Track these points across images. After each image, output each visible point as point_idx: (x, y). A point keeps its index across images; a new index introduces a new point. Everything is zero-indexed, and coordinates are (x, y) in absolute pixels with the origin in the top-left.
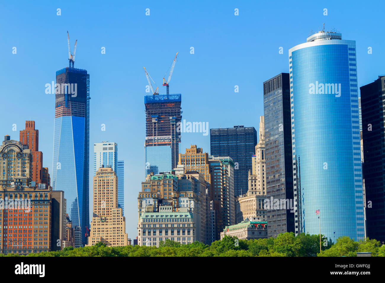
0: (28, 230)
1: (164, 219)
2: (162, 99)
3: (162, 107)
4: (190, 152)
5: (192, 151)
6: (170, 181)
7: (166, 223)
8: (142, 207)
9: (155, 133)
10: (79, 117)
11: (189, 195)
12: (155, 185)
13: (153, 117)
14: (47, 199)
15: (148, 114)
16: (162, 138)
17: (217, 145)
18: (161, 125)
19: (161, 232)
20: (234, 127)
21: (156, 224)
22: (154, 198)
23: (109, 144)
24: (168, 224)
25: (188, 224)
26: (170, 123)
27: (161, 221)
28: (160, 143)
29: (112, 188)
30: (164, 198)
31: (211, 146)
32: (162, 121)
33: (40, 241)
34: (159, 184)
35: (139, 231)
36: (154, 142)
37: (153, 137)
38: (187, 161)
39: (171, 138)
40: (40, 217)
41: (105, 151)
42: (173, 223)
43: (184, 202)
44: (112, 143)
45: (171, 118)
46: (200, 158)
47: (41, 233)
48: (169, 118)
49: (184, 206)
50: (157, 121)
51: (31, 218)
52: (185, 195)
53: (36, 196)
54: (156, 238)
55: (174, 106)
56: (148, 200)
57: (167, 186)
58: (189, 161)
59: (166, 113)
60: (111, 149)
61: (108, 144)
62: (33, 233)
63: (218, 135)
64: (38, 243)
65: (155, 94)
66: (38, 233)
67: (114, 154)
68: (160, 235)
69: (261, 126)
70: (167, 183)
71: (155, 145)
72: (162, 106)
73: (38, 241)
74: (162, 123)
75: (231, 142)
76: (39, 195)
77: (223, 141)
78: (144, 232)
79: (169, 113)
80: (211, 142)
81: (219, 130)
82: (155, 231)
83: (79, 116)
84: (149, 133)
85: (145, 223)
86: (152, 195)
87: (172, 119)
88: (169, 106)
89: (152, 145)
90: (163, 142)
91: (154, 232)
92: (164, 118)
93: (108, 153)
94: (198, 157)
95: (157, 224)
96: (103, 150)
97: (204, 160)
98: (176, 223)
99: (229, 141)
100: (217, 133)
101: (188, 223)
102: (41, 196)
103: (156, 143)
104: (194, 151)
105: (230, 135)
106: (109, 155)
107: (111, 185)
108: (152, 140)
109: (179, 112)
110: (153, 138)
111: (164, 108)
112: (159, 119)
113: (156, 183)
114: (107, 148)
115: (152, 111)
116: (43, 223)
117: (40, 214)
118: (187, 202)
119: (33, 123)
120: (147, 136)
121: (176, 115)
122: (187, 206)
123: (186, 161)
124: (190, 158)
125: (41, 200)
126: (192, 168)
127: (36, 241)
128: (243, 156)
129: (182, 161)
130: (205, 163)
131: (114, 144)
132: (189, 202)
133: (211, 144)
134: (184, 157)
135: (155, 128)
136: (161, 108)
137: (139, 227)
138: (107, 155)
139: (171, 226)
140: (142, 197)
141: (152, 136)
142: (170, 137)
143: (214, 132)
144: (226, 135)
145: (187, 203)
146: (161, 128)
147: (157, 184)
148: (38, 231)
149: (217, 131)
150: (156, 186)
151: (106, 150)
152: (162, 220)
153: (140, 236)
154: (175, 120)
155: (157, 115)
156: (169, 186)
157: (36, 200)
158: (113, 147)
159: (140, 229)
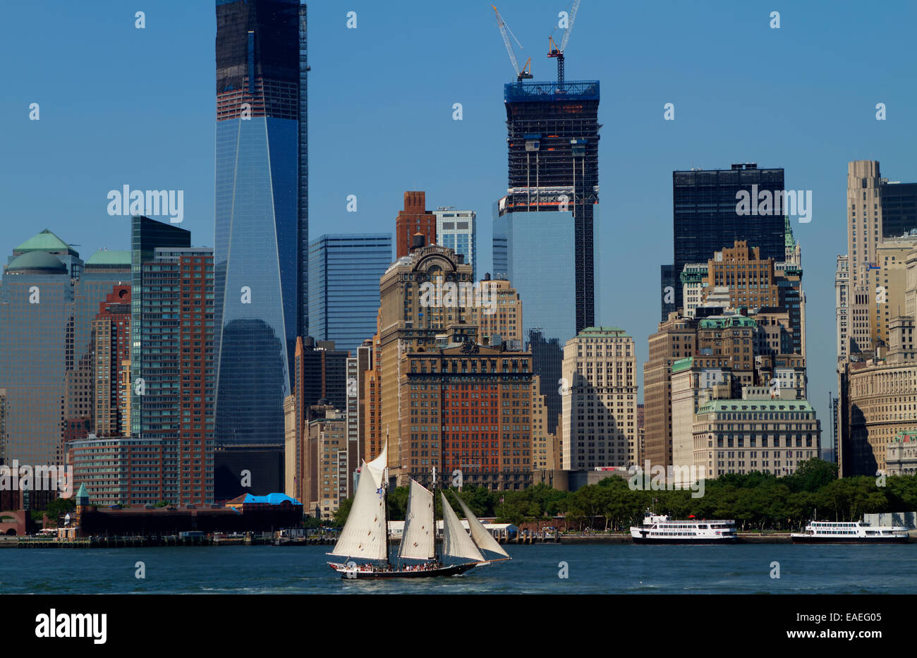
0: (490, 433)
1: (758, 414)
2: (552, 93)
3: (550, 113)
4: (732, 256)
5: (739, 255)
6: (746, 331)
7: (763, 421)
8: (700, 386)
9: (533, 179)
10: (285, 119)
11: (796, 362)
12: (710, 340)
13: (530, 140)
14: (527, 372)
15: (515, 130)
16: (550, 192)
17: (690, 212)
18: (549, 160)
19: (753, 440)
20: (733, 166)
21: (743, 425)
22: (723, 369)
23: (458, 215)
24: (767, 424)
25: (807, 424)
26: (570, 153)
27: (753, 418)
28: (544, 204)
29: (514, 328)
30: (734, 366)
31: (675, 215)
32: (550, 150)
33: (514, 457)
34: (719, 336)
35: (710, 437)
36: (530, 202)
37: (526, 190)
38: (728, 277)
39: (573, 192)
40: (514, 408)
41: (449, 232)
42: (766, 421)
43: (785, 377)
44: (467, 212)
45: (574, 142)
46: (758, 270)
47: (517, 440)
48: (568, 141)
49: (785, 386)
50: (537, 149)
51: (496, 411)
52: (787, 363)
53: (505, 366)
54: (743, 453)
55: (581, 112)
56: (711, 372)
57: (741, 341)
58: (733, 277)
59: (560, 128)
60: (463, 226)
61: (456, 215)
62: (500, 440)
63: (692, 188)
64: (511, 462)
65: (523, 76)
66: (511, 440)
67: (470, 238)
68: (751, 446)
69: (852, 185)
70: (741, 335)
71: (533, 209)
72: (550, 110)
73: (512, 458)
74: (550, 153)
75: (727, 205)
76: (510, 364)
77: (705, 202)
78: (720, 441)
79: (569, 128)
80: (675, 203)
81: (697, 175)
82: (741, 437)
83: (283, 117)
84: (516, 179)
85: (721, 421)
86: (719, 361)
87: (577, 144)
88: (570, 112)
89: (524, 209)
90: (552, 201)
91: (741, 440)
92: (555, 141)
93: (456, 236)
94: (752, 269)
95: (746, 424)
96: (444, 228)
97: (766, 276)
98: (784, 421)
99: (721, 202)
100: (691, 183)
101: (807, 421)
102: (515, 365)
103: (536, 204)
104: (743, 255)
105: (723, 187)
106: (459, 241)
107: (510, 322)
108: (525, 195)
109: (595, 127)
110: (528, 192)
111: (557, 116)
112: (543, 144)
113: (713, 334)
114: (453, 224)
115: (525, 123)
116: (521, 420)
117: (514, 402)
118: (791, 377)
119: (418, 197)
120: (511, 185)
121: (585, 135)
122: (792, 385)
123: (725, 278)
124: (736, 270)
125: (515, 374)
126: (739, 292)
127: (507, 457)
128: (756, 239)
129: (717, 277)
130: (770, 281)
131: (470, 215)
132: (795, 377)
133: (675, 209)
134: (721, 268)
135: (533, 167)
136: (549, 117)
137: (710, 429)
138: (453, 241)
139: (775, 427)
140: (699, 366)
141: (525, 185)
142: (571, 190)
143: (683, 178)
144: (713, 187)
145: (792, 380)
146: (549, 166)
147: (715, 336)
148: (511, 436)
149: (691, 176)
150: (712, 341)
151: (450, 229)
152: (755, 415)
153: (713, 448)
154: (584, 147)
155: (539, 136)
156: (746, 342)
157: (505, 374)
158: (467, 223)
159: (712, 435)
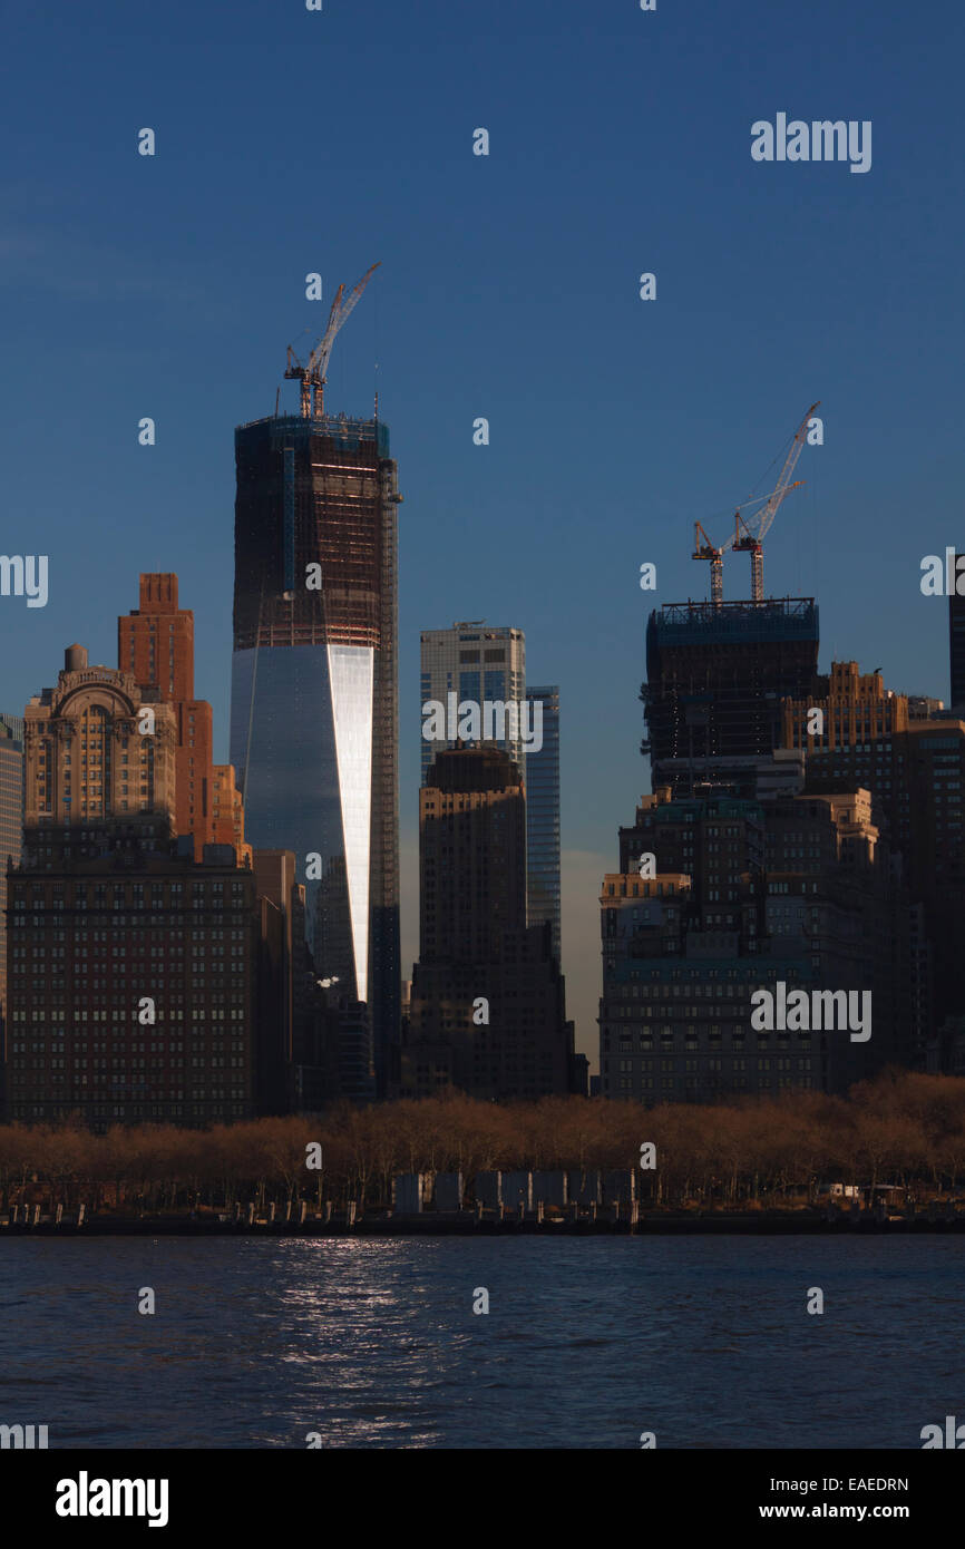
0: (167, 1024)
5: (839, 688)
6: (733, 827)
11: (808, 886)
12: (672, 845)
14: (240, 906)
19: (690, 1037)
22: (665, 900)
23: (488, 637)
30: (709, 896)
34: (690, 838)
35: (607, 1032)
40: (213, 976)
41: (470, 667)
46: (873, 716)
47: (218, 1039)
51: (181, 980)
52: (791, 887)
53: (198, 894)
56: (642, 905)
58: (825, 731)
60: (495, 656)
61: (482, 637)
62: (187, 1039)
66: (209, 1039)
68: (687, 1049)
70: (722, 836)
76: (207, 889)
78: (624, 1038)
82: (668, 1032)
91: (667, 1038)
93: (482, 675)
94: (861, 716)
96: (462, 662)
97: (888, 729)
102: (217, 893)
104: (847, 689)
106: (488, 683)
113: (677, 833)
118: (800, 916)
119: (165, 584)
124: (830, 718)
125: (219, 911)
132: (806, 914)
138: (477, 683)
140: (616, 894)
145: (800, 920)
147: (681, 837)
148: (207, 1032)
150: (675, 847)
151: (472, 662)
153: (609, 1053)
157: (199, 911)
158: (503, 650)
159: (610, 1026)
